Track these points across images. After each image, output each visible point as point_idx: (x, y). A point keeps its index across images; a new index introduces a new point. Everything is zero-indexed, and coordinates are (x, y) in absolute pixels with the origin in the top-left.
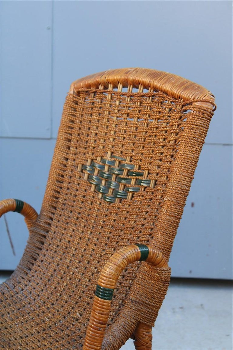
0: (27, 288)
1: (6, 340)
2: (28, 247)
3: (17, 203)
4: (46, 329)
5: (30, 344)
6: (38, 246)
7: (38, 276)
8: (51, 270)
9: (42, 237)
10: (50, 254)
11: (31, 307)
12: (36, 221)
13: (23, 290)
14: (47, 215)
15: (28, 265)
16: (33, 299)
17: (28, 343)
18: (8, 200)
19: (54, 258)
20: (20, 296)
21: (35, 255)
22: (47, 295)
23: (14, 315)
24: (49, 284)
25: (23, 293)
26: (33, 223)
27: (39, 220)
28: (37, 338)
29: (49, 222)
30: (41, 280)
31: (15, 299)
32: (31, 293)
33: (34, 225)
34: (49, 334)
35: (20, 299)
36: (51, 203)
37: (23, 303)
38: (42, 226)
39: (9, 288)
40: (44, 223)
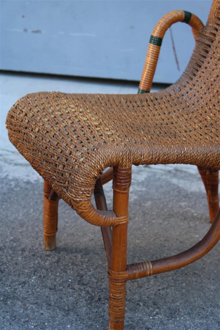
0: (192, 91)
1: (172, 133)
2: (193, 55)
3: (186, 14)
4: (208, 126)
5: (193, 137)
6: (203, 55)
7: (201, 81)
8: (214, 76)
9: (207, 47)
10: (213, 62)
11: (194, 107)
12: (202, 32)
13: (187, 93)
14: (213, 26)
15: (193, 71)
16: (197, 100)
17: (192, 136)
18: (178, 11)
19: (218, 66)
20: (185, 98)
21: (200, 63)
22: (209, 97)
23: (180, 113)
24: (212, 88)
25: (188, 96)
26: (200, 34)
27: (205, 30)
28: (200, 133)
29: (214, 32)
30: (204, 85)
31: (180, 100)
32: (195, 95)
33: (200, 35)
34: (210, 130)
35: (185, 101)
36: (217, 15)
37: (188, 104)
38: (207, 36)
39: (175, 91)
40: (210, 33)
